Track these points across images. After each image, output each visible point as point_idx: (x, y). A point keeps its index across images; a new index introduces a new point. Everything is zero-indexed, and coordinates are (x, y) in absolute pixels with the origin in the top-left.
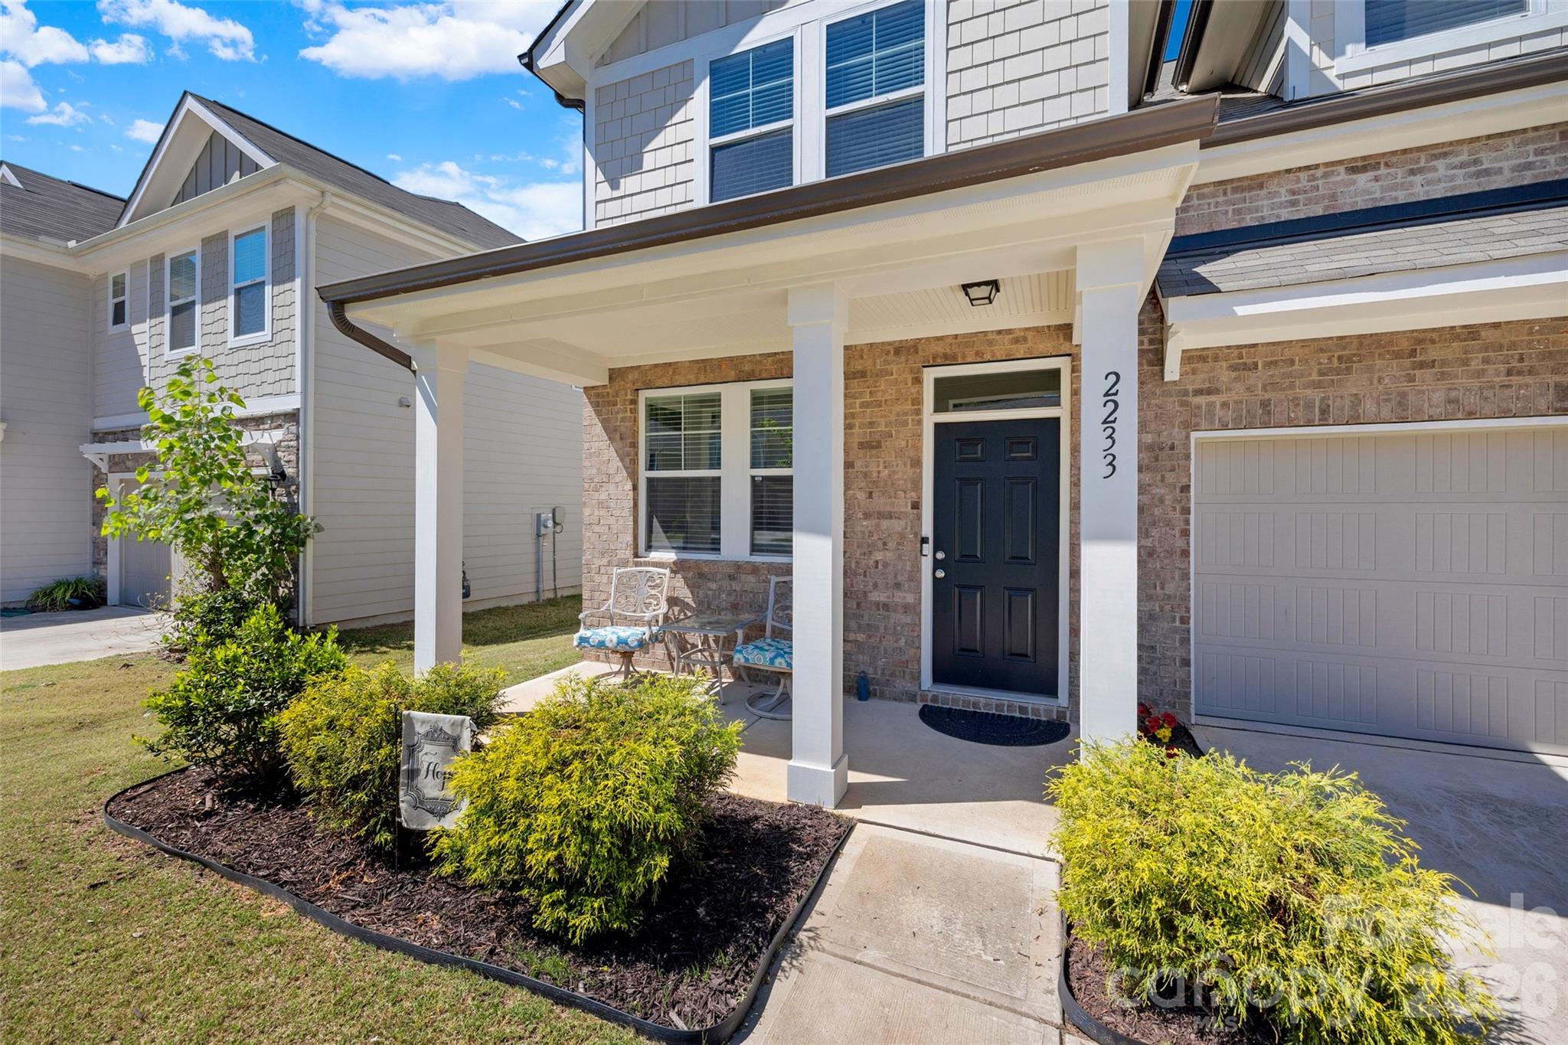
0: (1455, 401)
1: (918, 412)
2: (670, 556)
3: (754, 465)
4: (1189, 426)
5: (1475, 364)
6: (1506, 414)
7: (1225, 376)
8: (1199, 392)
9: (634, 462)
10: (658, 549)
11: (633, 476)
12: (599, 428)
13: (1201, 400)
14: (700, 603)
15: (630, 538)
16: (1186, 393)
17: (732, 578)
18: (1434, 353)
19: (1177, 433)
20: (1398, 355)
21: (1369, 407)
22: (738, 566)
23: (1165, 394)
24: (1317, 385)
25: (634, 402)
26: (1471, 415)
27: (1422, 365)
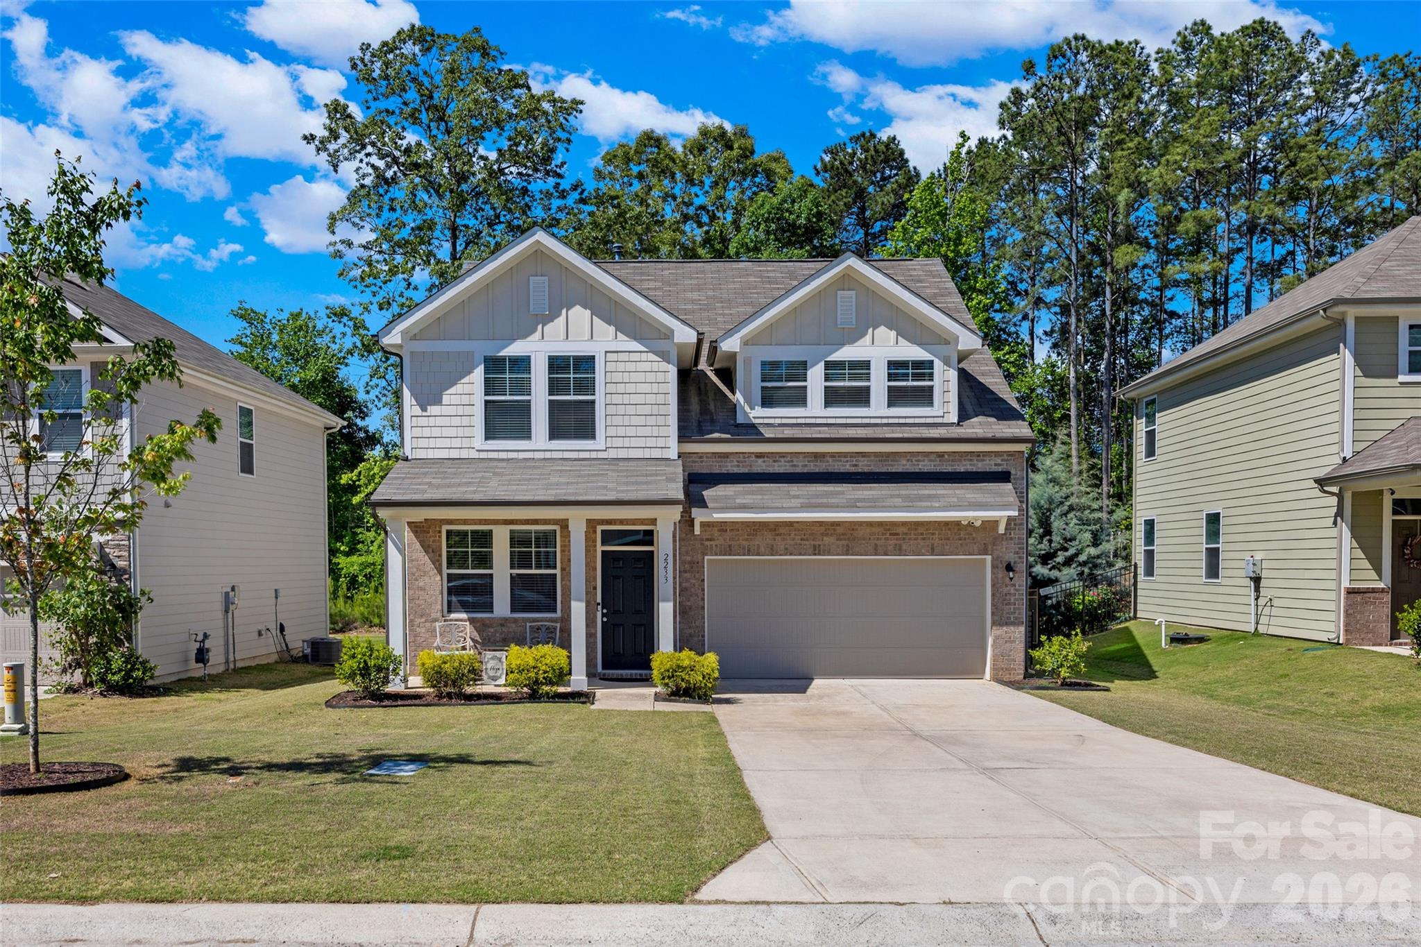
0: (786, 549)
1: (595, 546)
2: (464, 616)
3: (512, 567)
4: (704, 554)
5: (792, 536)
6: (800, 554)
7: (716, 534)
8: (707, 540)
9: (441, 565)
10: (454, 612)
11: (440, 572)
12: (418, 545)
13: (708, 543)
14: (483, 639)
15: (440, 607)
16: (702, 540)
17: (502, 625)
18: (782, 531)
19: (700, 557)
20: (770, 530)
21: (762, 549)
22: (506, 620)
23: (696, 540)
24: (747, 540)
25: (440, 532)
26: (791, 554)
27: (777, 535)
